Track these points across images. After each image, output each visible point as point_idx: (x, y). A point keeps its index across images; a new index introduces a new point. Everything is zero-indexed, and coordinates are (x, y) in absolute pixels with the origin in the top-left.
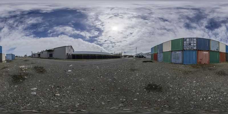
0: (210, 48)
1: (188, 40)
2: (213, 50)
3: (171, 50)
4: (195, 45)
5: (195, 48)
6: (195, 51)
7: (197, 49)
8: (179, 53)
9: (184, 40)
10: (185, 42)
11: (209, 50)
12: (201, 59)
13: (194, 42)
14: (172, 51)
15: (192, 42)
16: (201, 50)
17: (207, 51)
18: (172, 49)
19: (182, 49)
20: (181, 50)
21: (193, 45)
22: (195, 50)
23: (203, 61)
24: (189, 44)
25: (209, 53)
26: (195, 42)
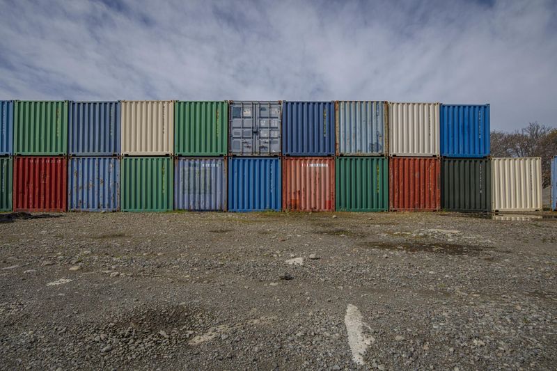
0: (335, 144)
1: (248, 113)
2: (353, 153)
3: (171, 152)
4: (276, 134)
5: (276, 149)
6: (274, 162)
7: (284, 153)
8: (213, 165)
9: (231, 109)
10: (236, 122)
11: (331, 155)
12: (300, 192)
13: (273, 121)
14: (177, 157)
15: (264, 123)
16: (296, 157)
17: (323, 157)
18: (177, 143)
19: (225, 153)
20: (221, 156)
21: (266, 135)
22: (276, 156)
23: (305, 198)
24: (254, 132)
25: (333, 166)
26: (276, 123)
